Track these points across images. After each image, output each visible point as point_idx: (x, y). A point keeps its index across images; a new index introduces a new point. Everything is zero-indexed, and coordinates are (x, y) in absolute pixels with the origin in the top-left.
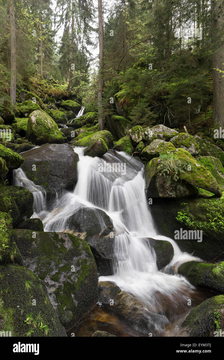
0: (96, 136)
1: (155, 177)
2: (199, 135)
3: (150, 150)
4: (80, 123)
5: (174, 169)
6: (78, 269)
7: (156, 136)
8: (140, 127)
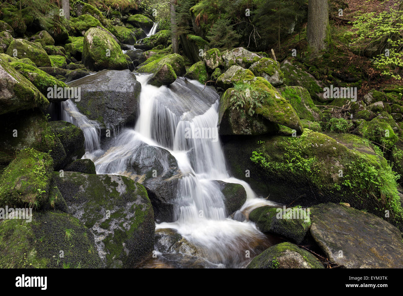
0: (164, 61)
1: (227, 112)
2: (289, 61)
3: (226, 78)
4: (151, 44)
5: (249, 102)
6: (131, 216)
7: (235, 62)
8: (216, 50)
